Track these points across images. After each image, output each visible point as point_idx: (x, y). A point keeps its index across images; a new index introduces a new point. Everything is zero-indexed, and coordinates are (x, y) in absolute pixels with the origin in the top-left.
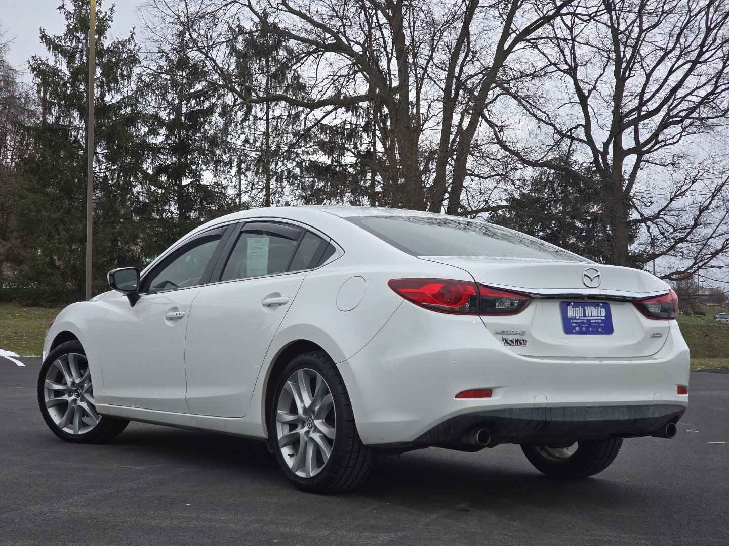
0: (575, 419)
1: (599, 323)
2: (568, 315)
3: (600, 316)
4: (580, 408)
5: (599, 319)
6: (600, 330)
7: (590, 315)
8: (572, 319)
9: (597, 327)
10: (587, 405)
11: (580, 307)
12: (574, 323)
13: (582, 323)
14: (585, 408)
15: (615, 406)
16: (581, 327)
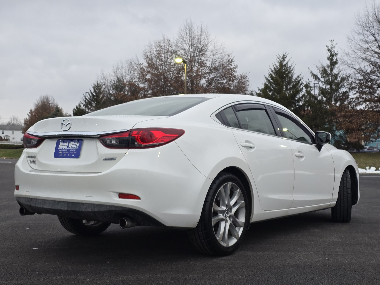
0: (39, 206)
1: (74, 151)
2: (59, 147)
3: (76, 147)
4: (43, 200)
5: (74, 149)
6: (73, 155)
7: (71, 147)
8: (60, 149)
9: (72, 154)
10: (46, 199)
11: (67, 142)
12: (61, 151)
13: (65, 151)
14: (45, 200)
15: (60, 201)
16: (63, 154)
